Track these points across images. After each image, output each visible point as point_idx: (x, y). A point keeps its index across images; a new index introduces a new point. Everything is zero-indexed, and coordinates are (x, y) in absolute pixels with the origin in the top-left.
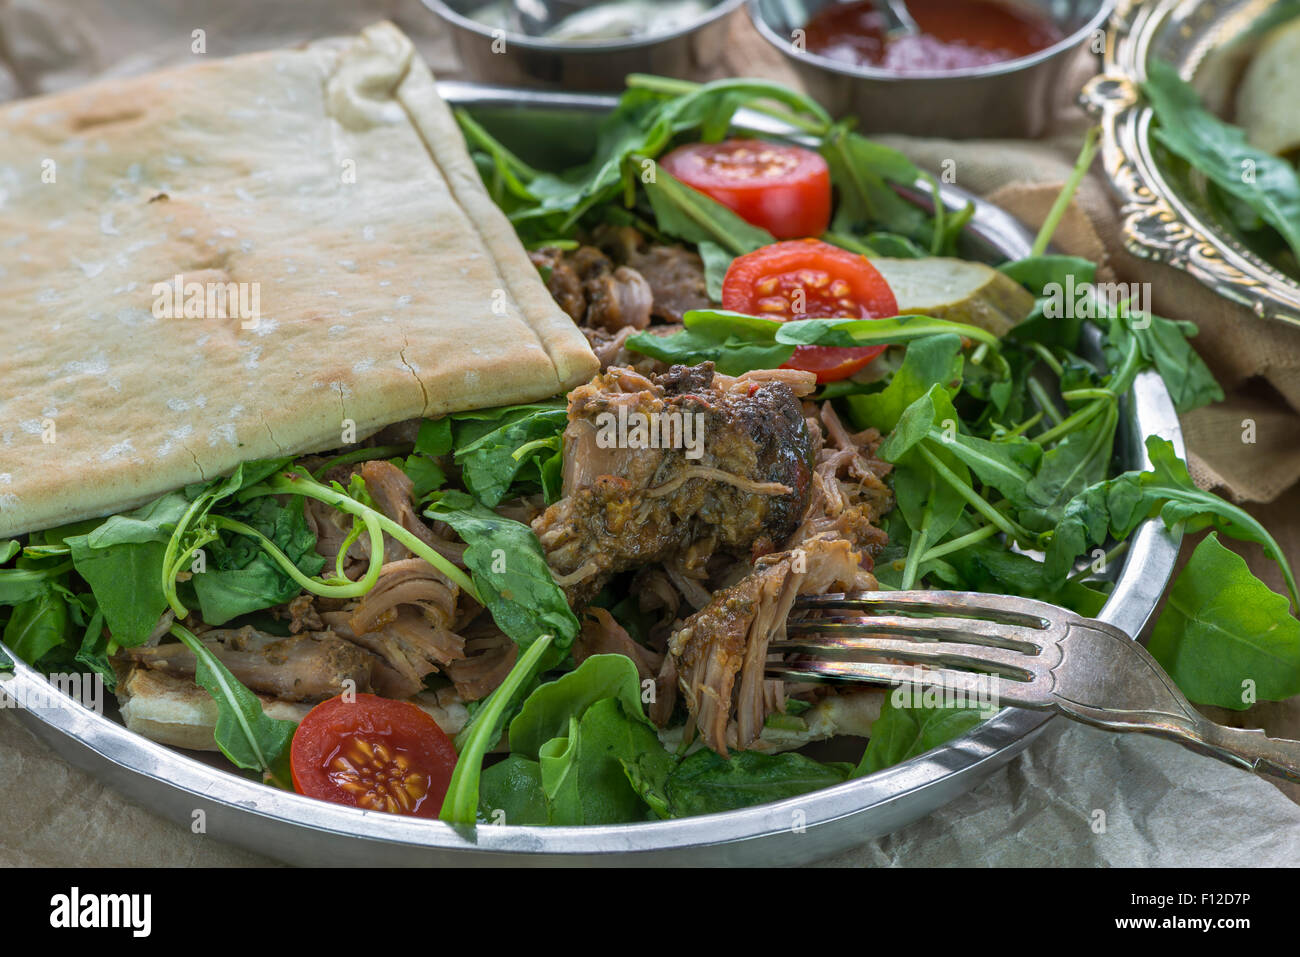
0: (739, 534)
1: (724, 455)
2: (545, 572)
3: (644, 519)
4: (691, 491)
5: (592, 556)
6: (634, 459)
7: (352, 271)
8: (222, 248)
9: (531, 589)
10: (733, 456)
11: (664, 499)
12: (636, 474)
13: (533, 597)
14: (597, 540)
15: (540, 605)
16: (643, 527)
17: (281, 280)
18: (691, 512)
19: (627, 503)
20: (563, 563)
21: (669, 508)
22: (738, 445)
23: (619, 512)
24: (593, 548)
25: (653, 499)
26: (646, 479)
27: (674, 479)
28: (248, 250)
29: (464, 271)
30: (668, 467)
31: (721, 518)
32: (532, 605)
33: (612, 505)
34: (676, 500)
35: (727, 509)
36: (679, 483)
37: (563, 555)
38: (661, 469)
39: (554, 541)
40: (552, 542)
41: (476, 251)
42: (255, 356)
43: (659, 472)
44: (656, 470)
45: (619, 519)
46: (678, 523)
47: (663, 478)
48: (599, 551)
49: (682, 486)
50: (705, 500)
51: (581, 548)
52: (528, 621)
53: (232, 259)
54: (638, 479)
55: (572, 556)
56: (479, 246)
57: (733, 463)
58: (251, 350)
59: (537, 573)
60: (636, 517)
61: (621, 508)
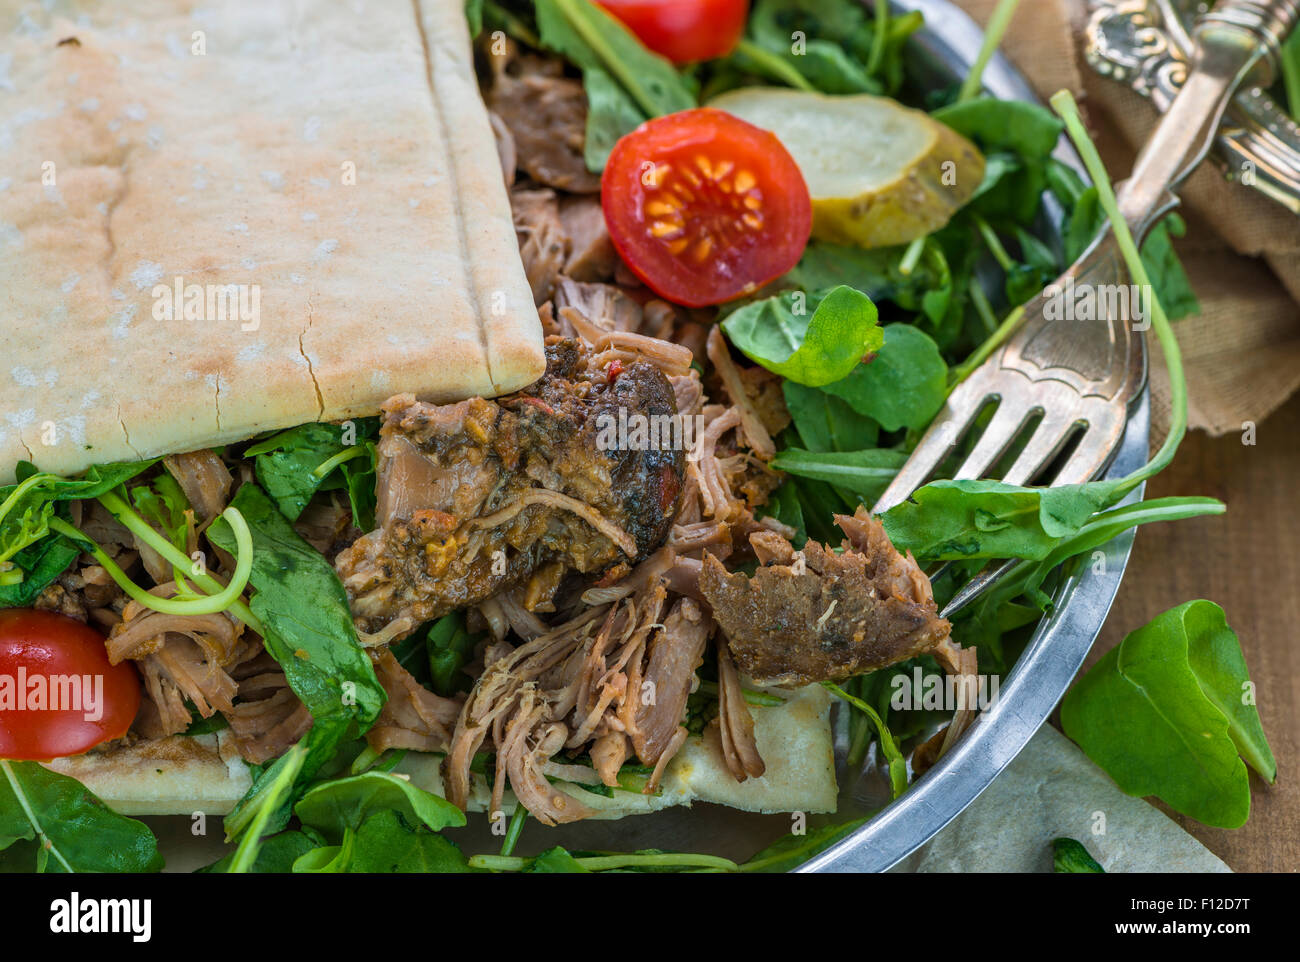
0: (590, 562)
1: (571, 476)
2: (347, 630)
3: (474, 555)
4: (531, 519)
5: (408, 604)
6: (460, 486)
7: (275, 191)
8: (123, 139)
9: (330, 650)
10: (582, 475)
11: (499, 528)
12: (463, 505)
13: (332, 659)
14: (415, 587)
15: (340, 670)
16: (472, 566)
17: (182, 199)
18: (532, 541)
19: (452, 542)
20: (373, 613)
21: (504, 540)
22: (588, 465)
23: (440, 555)
24: (410, 595)
25: (484, 530)
26: (476, 507)
27: (510, 505)
28: (156, 143)
29: (414, 203)
30: (504, 489)
31: (568, 545)
32: (331, 670)
33: (432, 547)
34: (513, 530)
35: (576, 536)
36: (516, 510)
37: (373, 602)
38: (496, 493)
39: (362, 586)
40: (359, 587)
41: (436, 173)
42: (126, 319)
43: (491, 498)
44: (488, 494)
45: (441, 562)
46: (516, 556)
47: (497, 503)
48: (417, 598)
49: (519, 513)
50: (549, 526)
51: (396, 595)
52: (327, 686)
53: (133, 155)
54: (466, 510)
55: (384, 604)
56: (441, 164)
57: (583, 486)
58: (123, 309)
59: (338, 631)
60: (463, 555)
61: (443, 549)
